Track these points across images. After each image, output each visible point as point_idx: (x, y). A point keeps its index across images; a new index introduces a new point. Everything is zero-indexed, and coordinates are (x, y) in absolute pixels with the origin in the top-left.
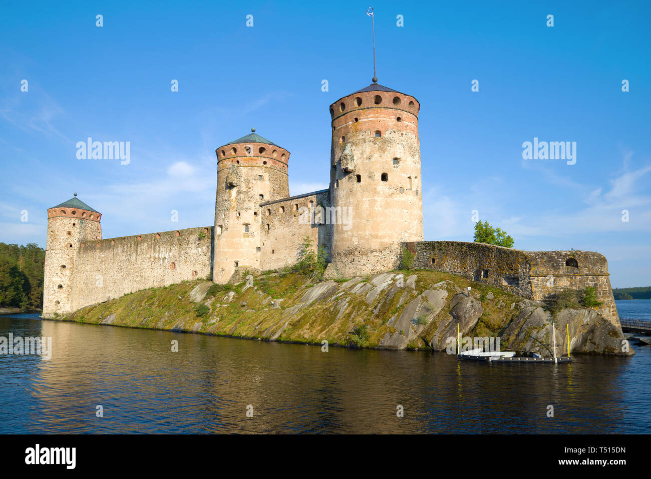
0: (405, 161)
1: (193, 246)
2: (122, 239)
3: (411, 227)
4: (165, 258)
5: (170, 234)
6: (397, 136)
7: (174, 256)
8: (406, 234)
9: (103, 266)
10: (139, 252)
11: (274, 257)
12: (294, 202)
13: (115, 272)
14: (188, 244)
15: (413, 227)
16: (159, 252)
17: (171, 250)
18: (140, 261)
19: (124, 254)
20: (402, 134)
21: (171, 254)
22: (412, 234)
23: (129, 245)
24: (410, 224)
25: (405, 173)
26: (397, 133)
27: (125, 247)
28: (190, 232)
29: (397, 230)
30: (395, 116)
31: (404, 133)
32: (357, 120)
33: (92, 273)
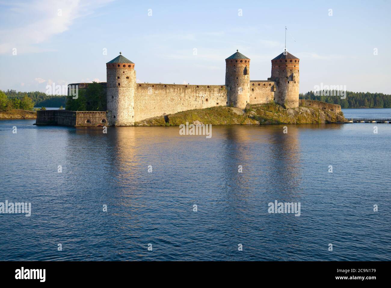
1: (216, 93)
2: (173, 86)
4: (203, 96)
5: (204, 86)
7: (207, 96)
9: (158, 98)
10: (186, 93)
11: (256, 100)
12: (264, 83)
13: (169, 101)
14: (214, 92)
16: (199, 94)
17: (205, 93)
18: (187, 97)
19: (175, 93)
21: (206, 95)
23: (179, 89)
27: (176, 89)
28: (215, 87)
32: (295, 66)
33: (150, 101)
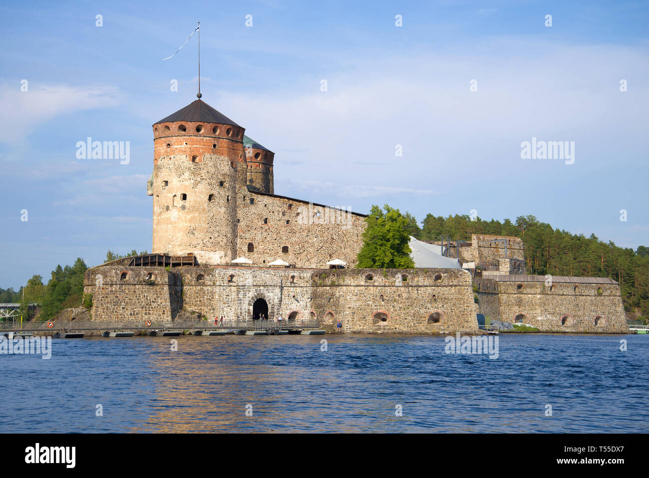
0: (171, 182)
3: (174, 239)
6: (166, 161)
8: (170, 246)
15: (176, 239)
20: (170, 159)
22: (175, 245)
24: (173, 237)
25: (170, 193)
26: (166, 159)
29: (163, 243)
30: (166, 143)
31: (172, 157)
